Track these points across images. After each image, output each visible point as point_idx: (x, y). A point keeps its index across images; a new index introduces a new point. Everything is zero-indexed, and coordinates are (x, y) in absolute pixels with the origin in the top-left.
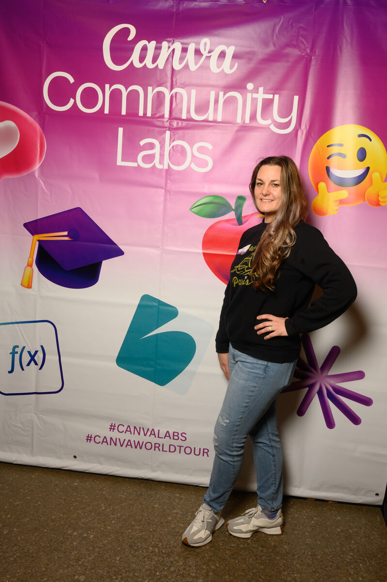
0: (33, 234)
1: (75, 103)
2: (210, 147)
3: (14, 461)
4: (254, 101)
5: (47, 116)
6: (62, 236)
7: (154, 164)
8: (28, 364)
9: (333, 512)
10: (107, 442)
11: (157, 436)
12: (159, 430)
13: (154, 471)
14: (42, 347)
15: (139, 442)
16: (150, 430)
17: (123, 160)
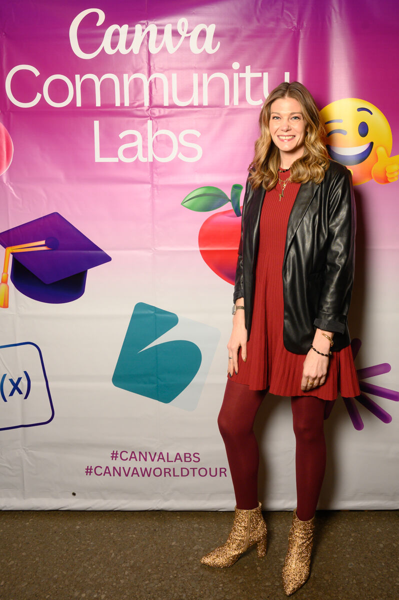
0: (5, 247)
1: (43, 98)
2: (198, 134)
3: (4, 507)
4: (242, 80)
5: (11, 114)
6: (39, 246)
7: (138, 158)
8: (11, 394)
9: (371, 523)
10: (109, 473)
11: (166, 460)
12: (168, 454)
13: (166, 500)
14: (25, 372)
15: (146, 469)
16: (158, 454)
17: (101, 156)
